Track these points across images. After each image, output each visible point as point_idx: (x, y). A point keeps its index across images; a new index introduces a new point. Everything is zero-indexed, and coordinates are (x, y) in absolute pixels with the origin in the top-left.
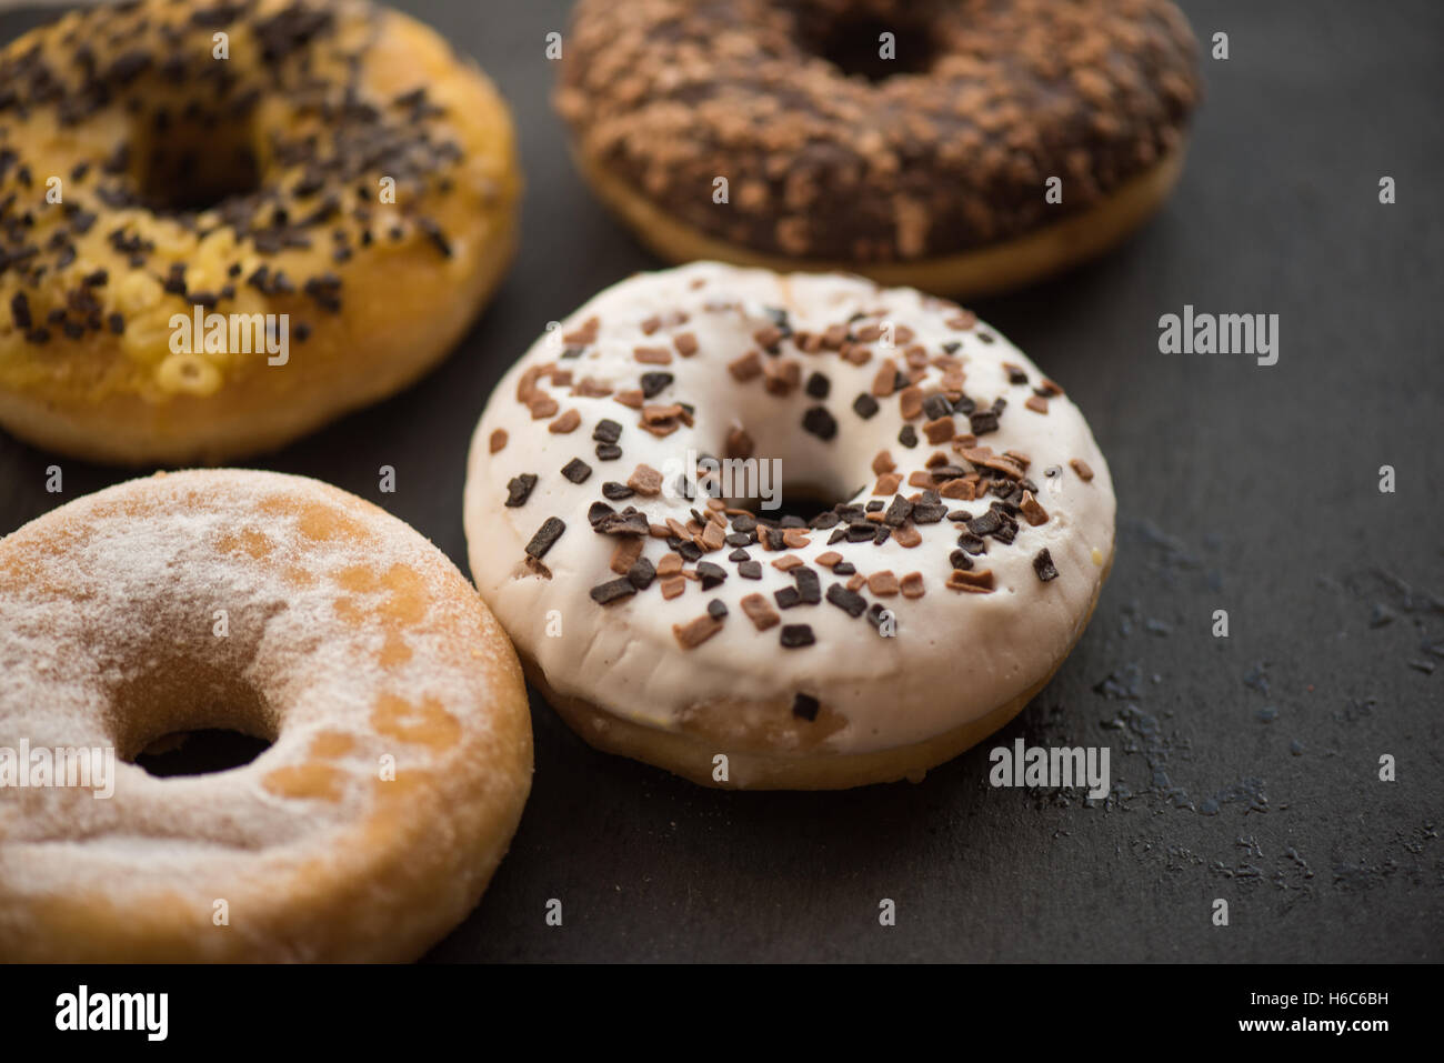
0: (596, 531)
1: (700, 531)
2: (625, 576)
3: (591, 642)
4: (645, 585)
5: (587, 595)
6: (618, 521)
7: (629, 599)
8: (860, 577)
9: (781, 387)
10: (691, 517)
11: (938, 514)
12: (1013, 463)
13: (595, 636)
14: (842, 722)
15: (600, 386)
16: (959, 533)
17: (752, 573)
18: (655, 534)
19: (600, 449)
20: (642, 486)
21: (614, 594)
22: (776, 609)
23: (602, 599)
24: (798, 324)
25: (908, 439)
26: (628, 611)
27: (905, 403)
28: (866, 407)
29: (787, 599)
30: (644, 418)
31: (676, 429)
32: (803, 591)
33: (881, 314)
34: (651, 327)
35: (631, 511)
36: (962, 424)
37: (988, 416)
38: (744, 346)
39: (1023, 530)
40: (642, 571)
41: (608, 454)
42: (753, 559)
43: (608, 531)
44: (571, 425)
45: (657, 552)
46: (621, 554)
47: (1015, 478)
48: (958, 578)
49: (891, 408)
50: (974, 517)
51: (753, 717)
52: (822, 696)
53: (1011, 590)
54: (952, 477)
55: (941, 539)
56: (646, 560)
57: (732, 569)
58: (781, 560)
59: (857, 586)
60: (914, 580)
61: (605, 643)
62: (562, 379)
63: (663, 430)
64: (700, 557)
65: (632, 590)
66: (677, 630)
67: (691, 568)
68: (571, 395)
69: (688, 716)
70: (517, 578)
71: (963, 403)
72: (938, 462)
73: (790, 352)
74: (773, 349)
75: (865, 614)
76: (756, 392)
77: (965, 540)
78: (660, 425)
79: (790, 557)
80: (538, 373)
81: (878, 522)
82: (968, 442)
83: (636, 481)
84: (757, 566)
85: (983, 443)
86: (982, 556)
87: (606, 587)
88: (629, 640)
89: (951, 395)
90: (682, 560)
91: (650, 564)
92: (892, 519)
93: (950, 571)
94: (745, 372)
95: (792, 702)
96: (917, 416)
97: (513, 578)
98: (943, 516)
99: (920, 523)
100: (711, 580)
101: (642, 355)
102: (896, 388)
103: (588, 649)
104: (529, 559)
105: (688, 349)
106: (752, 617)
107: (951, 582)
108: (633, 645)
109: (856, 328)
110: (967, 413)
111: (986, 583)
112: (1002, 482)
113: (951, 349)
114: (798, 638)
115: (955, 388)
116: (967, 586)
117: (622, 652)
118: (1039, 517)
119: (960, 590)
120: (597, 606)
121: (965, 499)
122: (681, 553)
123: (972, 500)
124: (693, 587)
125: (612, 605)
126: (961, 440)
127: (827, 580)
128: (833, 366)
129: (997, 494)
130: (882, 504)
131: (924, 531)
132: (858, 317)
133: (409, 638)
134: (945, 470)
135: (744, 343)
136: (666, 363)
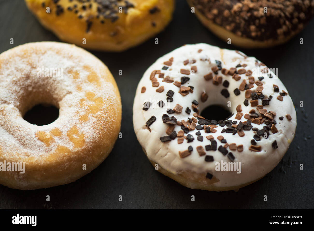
0: (163, 122)
1: (190, 124)
2: (169, 135)
3: (159, 150)
4: (174, 139)
5: (159, 139)
6: (169, 120)
7: (169, 142)
8: (227, 144)
9: (216, 83)
10: (188, 120)
11: (250, 128)
12: (271, 115)
13: (160, 149)
14: (218, 181)
15: (171, 79)
16: (254, 134)
17: (201, 139)
18: (178, 124)
19: (168, 99)
20: (177, 111)
21: (166, 140)
22: (205, 151)
23: (163, 141)
24: (224, 66)
25: (246, 104)
26: (169, 145)
27: (247, 94)
28: (237, 92)
29: (208, 148)
30: (180, 90)
31: (188, 93)
32: (212, 147)
33: (245, 66)
34: (186, 63)
35: (173, 117)
36: (260, 102)
37: (267, 101)
38: (209, 71)
39: (271, 135)
40: (173, 135)
42: (201, 135)
43: (166, 123)
44: (162, 90)
45: (178, 129)
46: (169, 129)
47: (271, 120)
48: (252, 147)
49: (243, 94)
50: (259, 130)
51: (196, 176)
52: (214, 174)
53: (265, 151)
54: (255, 117)
55: (250, 135)
56: (175, 132)
57: (196, 137)
58: (208, 136)
59: (226, 147)
60: (241, 147)
61: (162, 151)
62: (161, 76)
63: (184, 94)
64: (188, 132)
65: (170, 139)
66: (180, 153)
67: (186, 135)
68: (163, 81)
69: (180, 173)
70: (143, 129)
71: (261, 96)
72: (252, 112)
73: (220, 74)
74: (216, 73)
75: (227, 155)
76: (210, 84)
77: (255, 136)
78: (184, 93)
79: (211, 136)
80: (156, 72)
81: (234, 128)
82: (261, 108)
83: (175, 109)
84: (202, 137)
85: (265, 108)
86: (259, 141)
87: (164, 137)
88: (168, 152)
89: (259, 93)
90: (184, 132)
91: (176, 133)
92: (238, 128)
93: (250, 145)
94: (208, 78)
95: (206, 175)
96: (249, 98)
97: (142, 129)
98: (251, 129)
99: (245, 130)
100: (190, 140)
101: (183, 71)
102: (245, 89)
103: (158, 152)
104: (146, 126)
105: (195, 70)
106: (199, 152)
107: (250, 148)
108: (169, 153)
109: (238, 69)
110: (262, 99)
111: (259, 149)
112: (267, 121)
113: (261, 79)
114: (210, 159)
115: (260, 92)
116: (254, 150)
117: (166, 155)
118: (275, 131)
119: (252, 151)
120: (161, 142)
121: (257, 124)
122: (184, 130)
123: (259, 125)
124: (185, 141)
125: (165, 143)
126: (259, 107)
127: (219, 144)
128: (230, 79)
129: (266, 123)
130: (237, 122)
131: (246, 132)
132: (239, 66)
134: (254, 115)
135: (209, 70)
136: (188, 74)
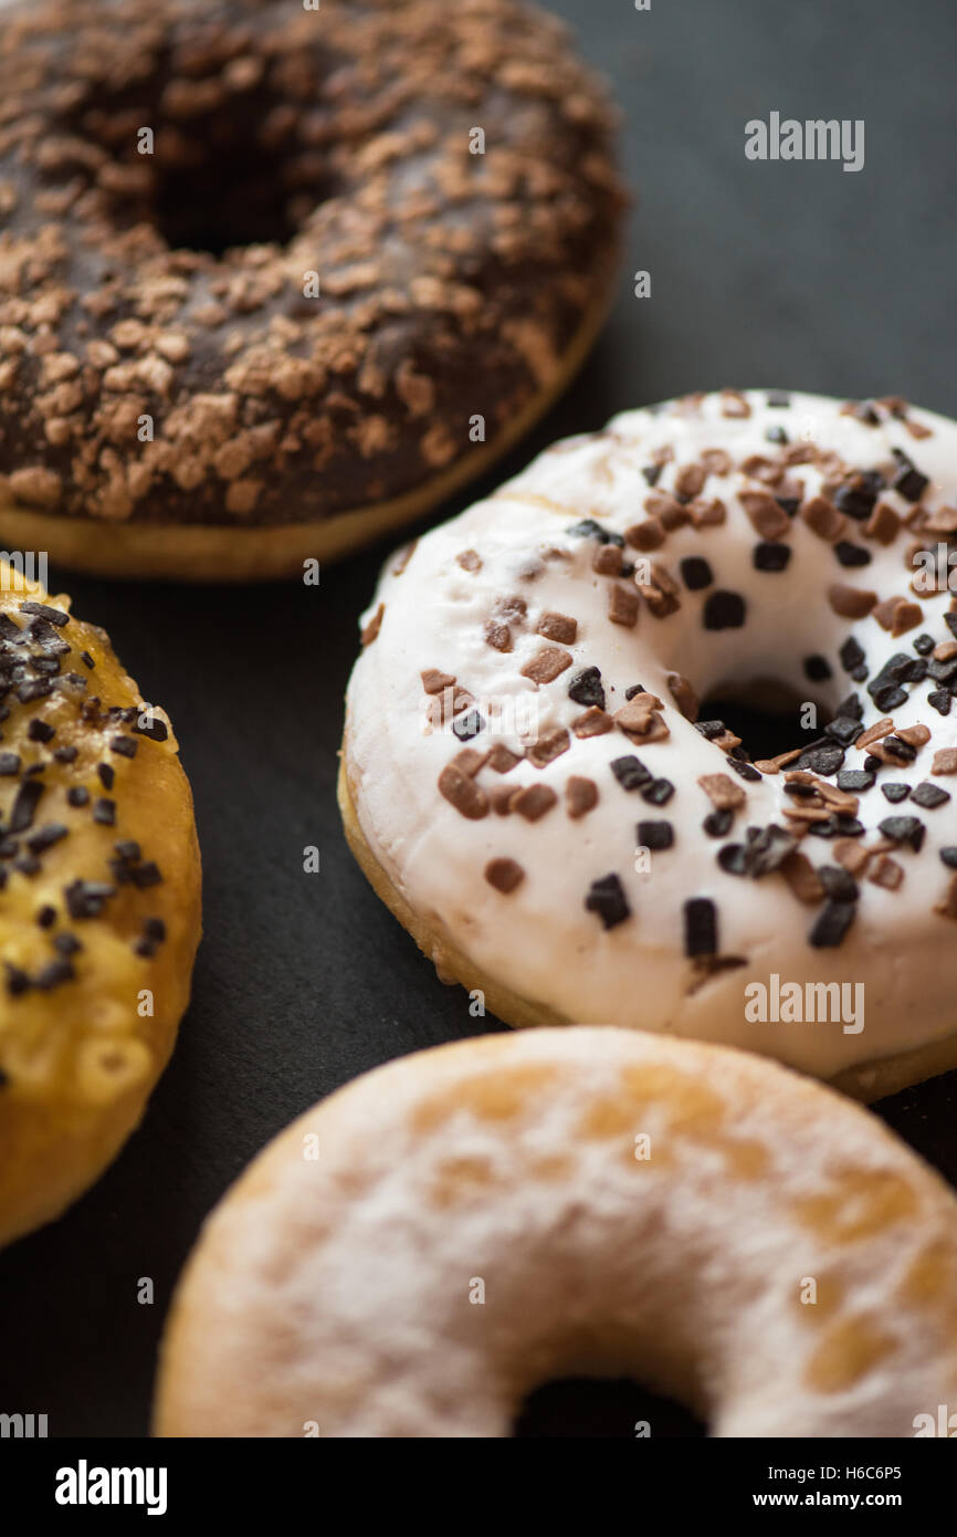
1: (819, 801)
2: (826, 902)
4: (856, 895)
5: (811, 951)
10: (790, 794)
15: (547, 737)
18: (796, 835)
19: (649, 797)
20: (726, 802)
21: (839, 927)
23: (832, 942)
24: (618, 524)
25: (854, 558)
27: (817, 523)
28: (772, 557)
30: (628, 733)
34: (501, 641)
35: (754, 832)
36: (893, 501)
37: (905, 475)
38: (600, 590)
40: (837, 882)
41: (660, 796)
42: (913, 785)
43: (766, 869)
44: (587, 794)
45: (819, 852)
46: (799, 881)
49: (801, 538)
56: (824, 868)
57: (911, 810)
58: (935, 765)
62: (502, 760)
64: (860, 824)
65: (848, 908)
66: (940, 912)
67: (872, 840)
68: (539, 767)
70: (694, 995)
71: (872, 480)
73: (641, 561)
74: (625, 570)
76: (649, 627)
79: (938, 754)
82: (918, 517)
83: (718, 800)
84: (928, 788)
85: (931, 506)
87: (823, 925)
89: (850, 482)
90: (851, 841)
91: (832, 869)
94: (626, 614)
96: (842, 528)
100: (911, 838)
101: (538, 673)
104: (697, 965)
105: (565, 632)
109: (668, 485)
110: (885, 488)
113: (780, 438)
115: (843, 472)
120: (830, 952)
122: (840, 836)
124: (904, 858)
125: (846, 941)
128: (686, 542)
130: (927, 638)
132: (652, 474)
133: (743, 1131)
135: (595, 584)
136: (569, 663)
